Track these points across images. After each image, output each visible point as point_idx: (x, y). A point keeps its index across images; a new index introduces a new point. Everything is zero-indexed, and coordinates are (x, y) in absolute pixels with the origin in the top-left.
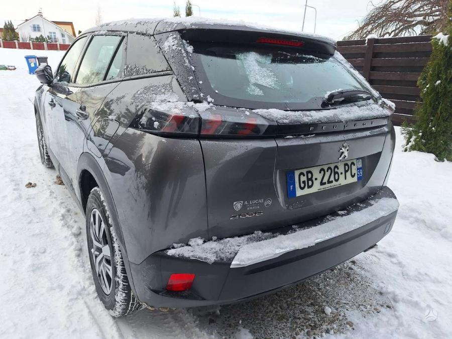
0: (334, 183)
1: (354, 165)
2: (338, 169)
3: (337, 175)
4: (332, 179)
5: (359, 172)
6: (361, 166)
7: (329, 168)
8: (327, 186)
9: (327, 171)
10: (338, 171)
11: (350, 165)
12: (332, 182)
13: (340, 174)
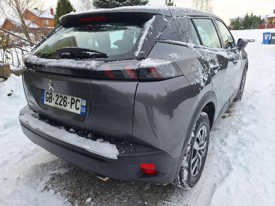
0: (63, 107)
1: (79, 102)
2: (67, 99)
3: (65, 103)
4: (62, 103)
5: (83, 108)
6: (85, 105)
7: (61, 96)
8: (58, 106)
9: (60, 97)
10: (66, 100)
11: (75, 101)
12: (62, 105)
13: (67, 103)
